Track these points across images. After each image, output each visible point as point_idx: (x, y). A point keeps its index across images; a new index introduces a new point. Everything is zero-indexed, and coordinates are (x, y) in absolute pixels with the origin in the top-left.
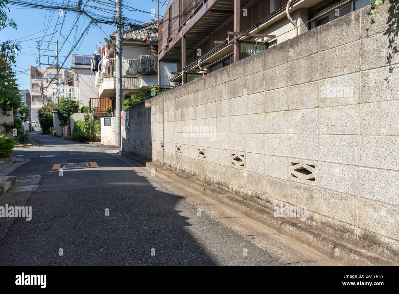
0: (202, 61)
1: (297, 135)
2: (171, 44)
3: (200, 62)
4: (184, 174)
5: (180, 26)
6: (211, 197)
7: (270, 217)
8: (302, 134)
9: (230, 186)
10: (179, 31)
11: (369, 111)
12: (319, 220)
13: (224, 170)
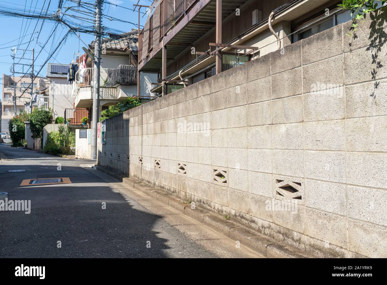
0: (183, 71)
1: (282, 150)
2: (152, 55)
3: (181, 73)
4: (163, 191)
5: (160, 36)
6: (192, 217)
7: (255, 239)
8: (287, 149)
9: (212, 204)
10: (160, 41)
11: (355, 126)
12: (307, 243)
13: (205, 186)
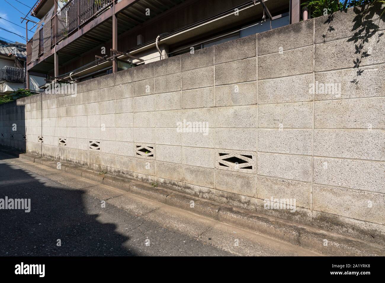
1: (227, 129)
4: (70, 164)
8: (234, 128)
9: (134, 174)
11: (327, 107)
12: (258, 204)
13: (126, 159)
